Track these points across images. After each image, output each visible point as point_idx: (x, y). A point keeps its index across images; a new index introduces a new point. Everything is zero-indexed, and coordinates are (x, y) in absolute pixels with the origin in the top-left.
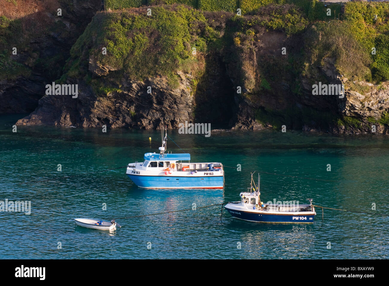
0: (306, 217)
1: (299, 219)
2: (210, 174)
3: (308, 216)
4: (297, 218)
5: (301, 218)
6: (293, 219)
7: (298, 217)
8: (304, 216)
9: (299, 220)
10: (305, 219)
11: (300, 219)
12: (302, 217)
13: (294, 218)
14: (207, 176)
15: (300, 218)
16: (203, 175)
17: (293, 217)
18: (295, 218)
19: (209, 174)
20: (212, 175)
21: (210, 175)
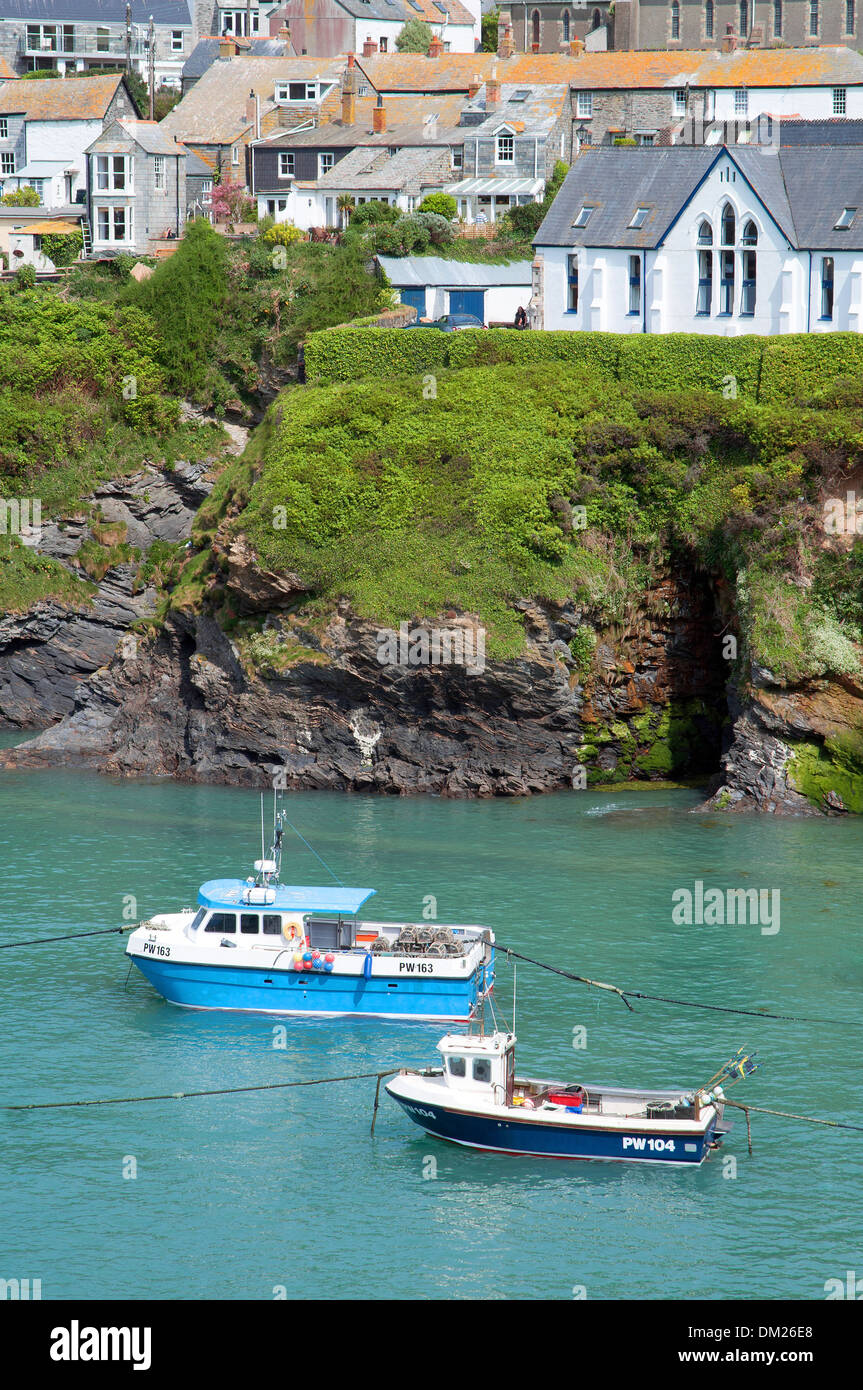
0: (671, 1142)
1: (647, 1146)
2: (422, 968)
3: (681, 1138)
4: (640, 1144)
5: (654, 1145)
6: (625, 1147)
7: (644, 1140)
8: (665, 1136)
9: (647, 1153)
10: (667, 1148)
11: (652, 1149)
12: (658, 1141)
13: (627, 1142)
14: (410, 974)
15: (651, 1142)
16: (396, 972)
17: (625, 1139)
18: (630, 1144)
19: (416, 969)
20: (427, 974)
21: (422, 974)
